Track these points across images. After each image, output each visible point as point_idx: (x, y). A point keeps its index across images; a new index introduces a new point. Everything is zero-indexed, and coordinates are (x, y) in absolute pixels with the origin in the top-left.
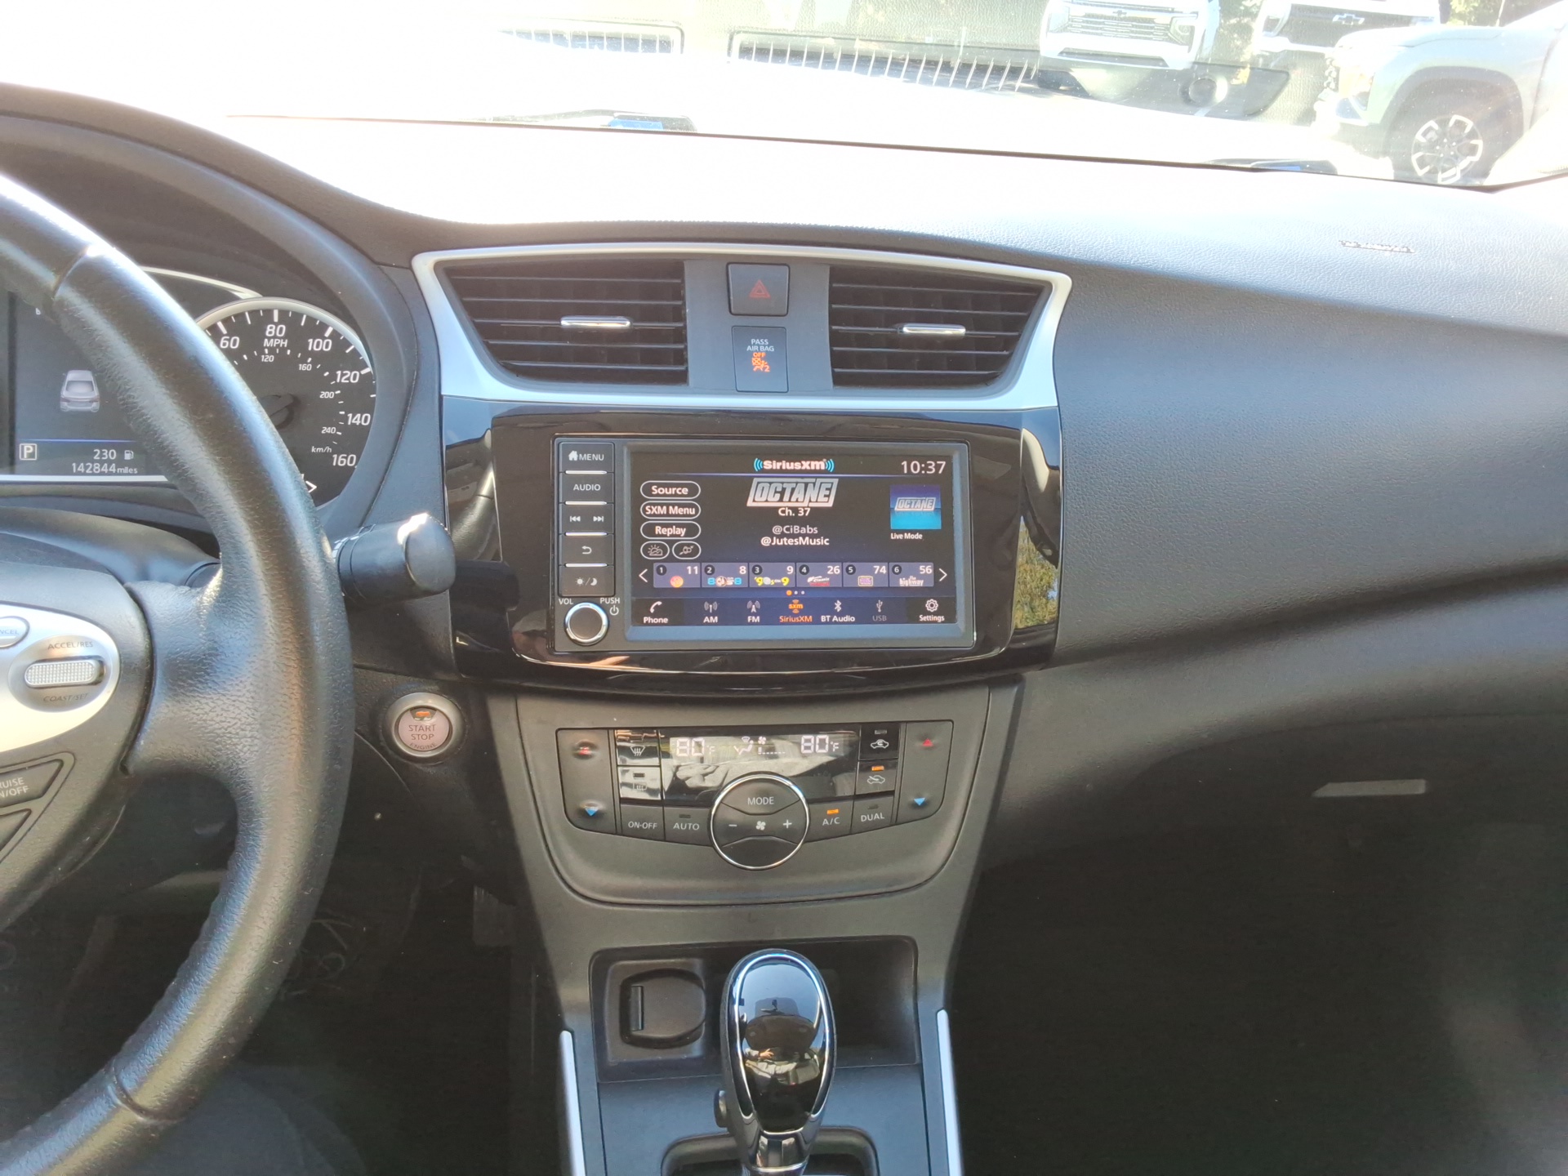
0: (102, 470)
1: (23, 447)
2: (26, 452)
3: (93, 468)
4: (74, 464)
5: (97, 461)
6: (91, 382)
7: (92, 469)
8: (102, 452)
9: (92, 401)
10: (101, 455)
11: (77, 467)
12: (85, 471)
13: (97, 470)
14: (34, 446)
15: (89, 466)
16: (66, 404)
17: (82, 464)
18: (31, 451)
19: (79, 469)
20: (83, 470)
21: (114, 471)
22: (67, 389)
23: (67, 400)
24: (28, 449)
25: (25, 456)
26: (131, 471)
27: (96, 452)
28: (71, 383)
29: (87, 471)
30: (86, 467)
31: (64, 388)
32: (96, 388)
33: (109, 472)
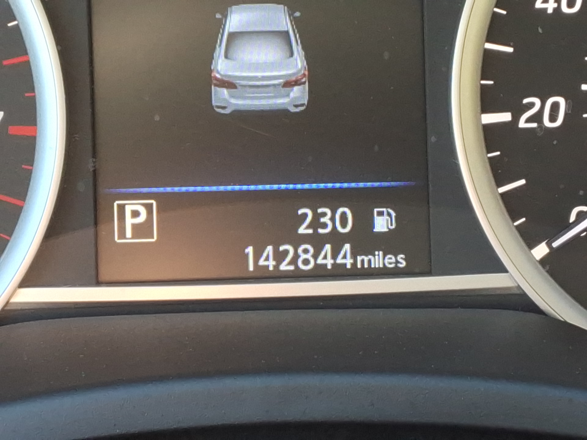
0: (320, 261)
1: (122, 208)
2: (129, 221)
3: (296, 256)
4: (250, 250)
5: (305, 239)
6: (287, 33)
7: (294, 261)
8: (317, 217)
9: (289, 84)
10: (316, 224)
11: (257, 257)
12: (276, 267)
13: (306, 262)
14: (149, 207)
15: (286, 252)
16: (225, 92)
17: (270, 249)
18: (142, 218)
19: (262, 262)
20: (271, 263)
21: (349, 262)
22: (226, 57)
23: (228, 84)
24: (135, 214)
25: (129, 233)
26: (390, 261)
27: (305, 215)
28: (233, 36)
29: (284, 267)
30: (280, 257)
31: (220, 51)
32: (298, 49)
33: (334, 265)
